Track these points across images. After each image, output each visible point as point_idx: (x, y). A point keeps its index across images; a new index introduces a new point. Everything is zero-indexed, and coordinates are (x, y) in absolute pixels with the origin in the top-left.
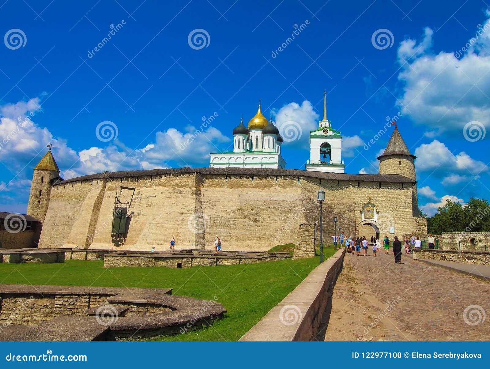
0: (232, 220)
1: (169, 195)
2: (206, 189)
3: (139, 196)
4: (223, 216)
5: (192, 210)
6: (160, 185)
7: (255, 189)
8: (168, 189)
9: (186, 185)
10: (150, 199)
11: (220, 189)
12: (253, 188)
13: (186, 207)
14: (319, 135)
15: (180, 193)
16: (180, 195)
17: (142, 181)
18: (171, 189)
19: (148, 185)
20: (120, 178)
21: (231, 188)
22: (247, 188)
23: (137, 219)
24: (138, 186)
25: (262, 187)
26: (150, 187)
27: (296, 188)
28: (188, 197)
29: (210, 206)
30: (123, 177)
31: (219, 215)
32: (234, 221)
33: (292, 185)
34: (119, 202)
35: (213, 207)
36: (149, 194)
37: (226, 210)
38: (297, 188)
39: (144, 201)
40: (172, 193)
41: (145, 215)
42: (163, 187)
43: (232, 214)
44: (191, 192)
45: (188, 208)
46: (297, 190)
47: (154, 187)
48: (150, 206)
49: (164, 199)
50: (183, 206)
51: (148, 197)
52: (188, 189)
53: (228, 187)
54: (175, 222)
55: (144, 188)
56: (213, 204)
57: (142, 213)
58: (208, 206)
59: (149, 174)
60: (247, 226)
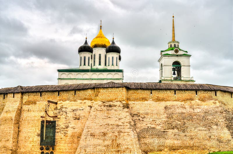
0: (163, 131)
1: (99, 108)
2: (133, 102)
3: (64, 110)
4: (154, 128)
5: (127, 122)
6: (85, 99)
7: (178, 102)
8: (97, 102)
9: (116, 99)
10: (78, 113)
11: (146, 102)
12: (176, 102)
13: (119, 119)
14: (171, 54)
15: (110, 106)
16: (110, 108)
17: (64, 95)
18: (100, 103)
19: (71, 98)
20: (39, 92)
21: (156, 101)
22: (170, 101)
23: (66, 132)
24: (60, 100)
25: (184, 100)
26: (75, 101)
27: (214, 101)
28: (120, 110)
29: (140, 118)
30: (42, 91)
31: (150, 127)
32: (164, 132)
33: (210, 98)
34: (48, 115)
35: (143, 119)
36: (74, 108)
37: (155, 121)
38: (216, 101)
39: (70, 115)
40: (103, 107)
41: (74, 127)
42: (89, 101)
43: (161, 125)
44: (122, 105)
45: (122, 121)
46: (215, 103)
47: (79, 101)
48: (79, 119)
49: (95, 112)
50: (117, 119)
51: (74, 111)
52: (118, 103)
53: (153, 100)
54: (112, 133)
55: (68, 102)
56: (143, 116)
57: (70, 126)
58: (138, 118)
59: (72, 88)
60: (177, 136)
